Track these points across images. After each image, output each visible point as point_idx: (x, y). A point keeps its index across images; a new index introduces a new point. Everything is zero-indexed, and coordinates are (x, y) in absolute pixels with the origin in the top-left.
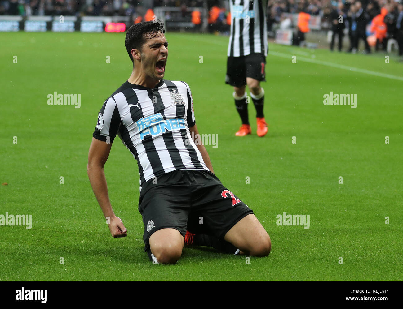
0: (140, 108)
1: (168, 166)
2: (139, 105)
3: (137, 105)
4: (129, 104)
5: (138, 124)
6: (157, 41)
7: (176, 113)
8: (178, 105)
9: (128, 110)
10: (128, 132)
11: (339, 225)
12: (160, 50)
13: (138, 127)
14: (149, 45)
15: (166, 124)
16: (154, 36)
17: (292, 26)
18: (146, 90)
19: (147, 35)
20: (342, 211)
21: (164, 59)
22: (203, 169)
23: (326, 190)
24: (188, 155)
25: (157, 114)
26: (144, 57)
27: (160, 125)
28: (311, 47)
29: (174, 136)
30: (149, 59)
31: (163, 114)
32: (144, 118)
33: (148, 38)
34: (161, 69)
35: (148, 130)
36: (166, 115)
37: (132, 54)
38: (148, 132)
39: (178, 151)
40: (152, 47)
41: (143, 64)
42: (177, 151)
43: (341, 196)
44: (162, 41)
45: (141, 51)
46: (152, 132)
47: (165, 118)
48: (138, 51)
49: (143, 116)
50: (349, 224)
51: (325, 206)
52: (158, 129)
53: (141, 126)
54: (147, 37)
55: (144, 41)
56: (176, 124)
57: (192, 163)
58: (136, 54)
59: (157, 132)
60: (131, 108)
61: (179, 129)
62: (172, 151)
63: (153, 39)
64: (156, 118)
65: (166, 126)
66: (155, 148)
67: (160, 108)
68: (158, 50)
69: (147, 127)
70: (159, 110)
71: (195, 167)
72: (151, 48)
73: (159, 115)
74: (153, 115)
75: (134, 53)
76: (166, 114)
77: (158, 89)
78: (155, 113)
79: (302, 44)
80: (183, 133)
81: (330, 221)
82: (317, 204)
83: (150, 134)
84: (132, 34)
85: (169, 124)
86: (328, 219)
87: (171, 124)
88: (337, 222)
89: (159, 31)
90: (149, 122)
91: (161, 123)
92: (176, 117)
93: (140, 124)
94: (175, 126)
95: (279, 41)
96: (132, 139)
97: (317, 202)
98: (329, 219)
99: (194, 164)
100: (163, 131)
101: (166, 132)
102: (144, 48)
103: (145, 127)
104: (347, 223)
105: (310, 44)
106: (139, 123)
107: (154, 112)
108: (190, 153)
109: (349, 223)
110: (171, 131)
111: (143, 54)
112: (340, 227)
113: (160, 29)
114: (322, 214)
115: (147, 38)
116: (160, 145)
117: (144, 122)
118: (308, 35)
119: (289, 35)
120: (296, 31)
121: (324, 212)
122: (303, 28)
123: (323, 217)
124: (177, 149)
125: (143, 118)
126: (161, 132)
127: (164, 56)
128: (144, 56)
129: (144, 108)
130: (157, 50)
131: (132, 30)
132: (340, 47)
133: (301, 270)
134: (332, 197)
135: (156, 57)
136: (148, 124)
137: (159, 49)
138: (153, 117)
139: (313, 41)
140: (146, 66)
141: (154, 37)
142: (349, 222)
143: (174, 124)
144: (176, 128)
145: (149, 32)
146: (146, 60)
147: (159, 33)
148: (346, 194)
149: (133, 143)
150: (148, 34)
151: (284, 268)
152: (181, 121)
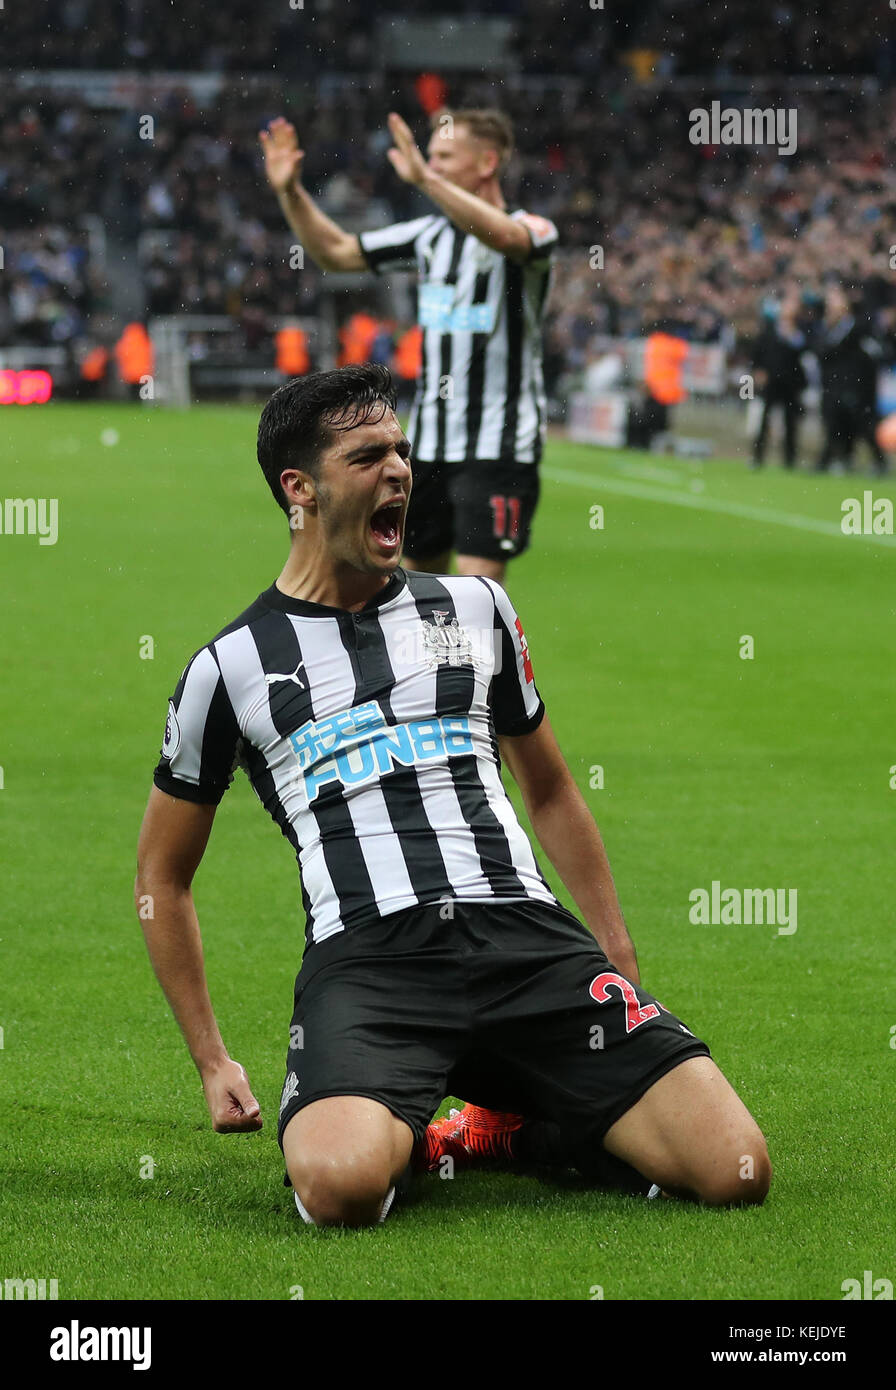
0: (303, 686)
1: (394, 891)
2: (302, 675)
3: (294, 677)
4: (267, 671)
5: (295, 744)
6: (372, 437)
7: (433, 699)
8: (444, 671)
9: (262, 694)
10: (270, 770)
11: (770, 1065)
12: (382, 469)
13: (297, 756)
14: (345, 453)
15: (395, 740)
16: (359, 418)
17: (625, 383)
18: (334, 619)
19: (335, 419)
20: (780, 1015)
21: (397, 500)
22: (527, 897)
23: (727, 943)
24: (471, 849)
25: (365, 705)
26: (329, 497)
27: (372, 745)
28: (692, 455)
29: (423, 783)
30: (347, 500)
31: (386, 707)
32: (318, 722)
33: (339, 427)
34: (387, 536)
35: (333, 764)
36: (398, 709)
37: (284, 486)
38: (332, 772)
39: (435, 837)
40: (355, 458)
41: (325, 522)
42: (429, 836)
43: (779, 965)
44: (391, 438)
45: (316, 478)
46: (345, 769)
47: (392, 721)
48: (307, 477)
49: (314, 716)
50: (803, 1060)
51: (721, 1000)
52: (366, 759)
53: (307, 750)
54: (336, 424)
55: (328, 440)
56: (437, 738)
57: (483, 876)
58: (297, 486)
59: (361, 772)
60: (272, 687)
61: (444, 758)
62: (414, 838)
63: (357, 430)
64: (359, 720)
65: (394, 748)
66: (353, 829)
67: (375, 683)
68: (376, 469)
69: (326, 753)
70: (373, 691)
71: (493, 893)
72: (350, 464)
73: (372, 710)
74: (348, 711)
75: (291, 483)
76: (399, 706)
77: (377, 614)
78: (355, 704)
79: (660, 442)
80: (463, 772)
81: (737, 1051)
82: (695, 993)
83: (338, 777)
84: (280, 419)
85: (405, 742)
86: (732, 1045)
87: (412, 742)
88: (763, 1053)
89: (377, 403)
90: (334, 735)
91: (375, 739)
92: (434, 715)
93: (303, 746)
94: (429, 746)
95: (579, 432)
96: (281, 795)
97: (694, 987)
98: (736, 1044)
99: (490, 882)
100: (383, 765)
101: (392, 769)
102: (326, 463)
103: (320, 756)
104: (795, 1058)
105: (685, 445)
106: (300, 739)
107: (351, 701)
108: (477, 841)
109: (804, 1057)
110: (413, 767)
111: (323, 487)
112: (772, 1071)
113: (380, 397)
114: (712, 1027)
115: (334, 427)
116: (370, 818)
117: (316, 735)
118: (682, 414)
119: (616, 410)
120: (638, 398)
121: (718, 1019)
122: (664, 389)
123: (714, 1037)
124: (431, 830)
125: (310, 721)
126: (375, 771)
127: (397, 490)
128: (328, 492)
129: (317, 686)
130: (371, 471)
131: (281, 402)
132: (791, 451)
133: (634, 1221)
134: (748, 968)
135: (371, 494)
136: (328, 744)
137: (380, 467)
138: (348, 719)
139: (693, 431)
140: (334, 529)
141: (358, 425)
142: (804, 1054)
143: (427, 738)
144: (431, 753)
145: (341, 406)
146: (334, 505)
147: (378, 408)
148: (797, 957)
149: (286, 808)
150: (339, 415)
151: (574, 1213)
152: (456, 727)
